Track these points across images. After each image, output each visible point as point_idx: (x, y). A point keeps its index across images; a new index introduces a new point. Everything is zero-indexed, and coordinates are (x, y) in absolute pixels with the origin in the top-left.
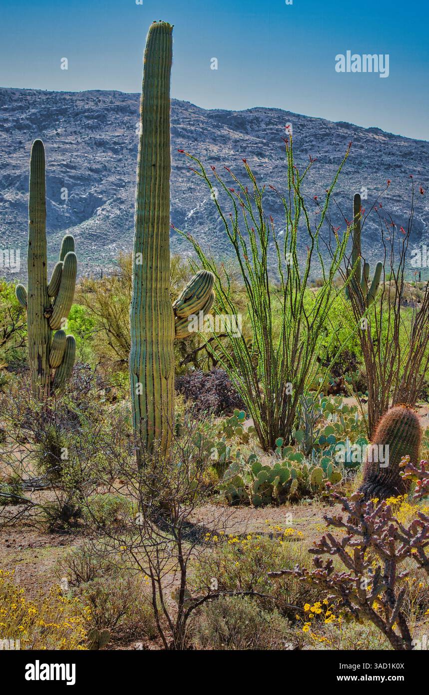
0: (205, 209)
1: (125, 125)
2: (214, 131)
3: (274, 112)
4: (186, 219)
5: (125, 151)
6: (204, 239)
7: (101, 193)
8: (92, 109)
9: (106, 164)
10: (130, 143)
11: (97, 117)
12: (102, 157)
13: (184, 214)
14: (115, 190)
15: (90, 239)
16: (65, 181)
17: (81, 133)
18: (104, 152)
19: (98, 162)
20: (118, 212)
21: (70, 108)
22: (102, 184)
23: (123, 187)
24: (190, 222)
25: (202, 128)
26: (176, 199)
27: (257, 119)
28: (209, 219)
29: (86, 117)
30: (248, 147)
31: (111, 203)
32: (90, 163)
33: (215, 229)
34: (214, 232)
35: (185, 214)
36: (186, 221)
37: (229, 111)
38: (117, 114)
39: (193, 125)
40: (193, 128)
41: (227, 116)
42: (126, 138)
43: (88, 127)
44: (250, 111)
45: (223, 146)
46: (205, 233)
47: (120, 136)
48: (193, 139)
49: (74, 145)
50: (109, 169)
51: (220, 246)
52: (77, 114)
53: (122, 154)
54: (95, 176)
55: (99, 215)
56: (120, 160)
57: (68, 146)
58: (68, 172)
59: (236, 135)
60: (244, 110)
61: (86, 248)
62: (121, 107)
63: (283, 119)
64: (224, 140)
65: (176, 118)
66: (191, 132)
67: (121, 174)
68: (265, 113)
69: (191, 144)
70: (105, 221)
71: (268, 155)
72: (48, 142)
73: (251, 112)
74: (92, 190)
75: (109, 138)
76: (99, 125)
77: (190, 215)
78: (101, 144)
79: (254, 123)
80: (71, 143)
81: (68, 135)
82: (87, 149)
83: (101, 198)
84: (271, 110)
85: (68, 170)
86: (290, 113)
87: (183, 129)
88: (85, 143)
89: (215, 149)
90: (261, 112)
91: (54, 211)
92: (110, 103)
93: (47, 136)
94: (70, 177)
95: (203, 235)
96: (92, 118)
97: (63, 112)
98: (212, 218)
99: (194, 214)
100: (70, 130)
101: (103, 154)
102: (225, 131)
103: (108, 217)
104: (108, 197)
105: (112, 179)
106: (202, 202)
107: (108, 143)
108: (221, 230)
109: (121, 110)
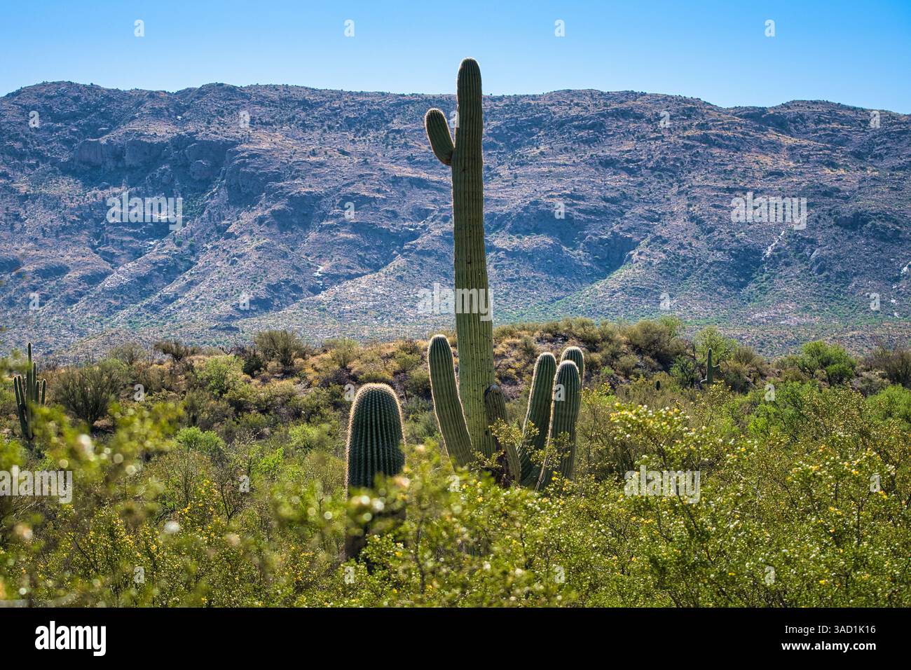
0: (789, 244)
1: (633, 135)
2: (758, 136)
3: (821, 105)
4: (763, 259)
5: (643, 171)
6: (798, 285)
7: (629, 231)
8: (581, 116)
9: (625, 191)
10: (649, 160)
11: (592, 127)
12: (617, 181)
13: (758, 253)
14: (648, 225)
15: (637, 295)
16: (575, 218)
17: (574, 150)
18: (615, 174)
19: (612, 189)
20: (663, 256)
21: (545, 116)
22: (626, 218)
23: (658, 220)
24: (771, 263)
25: (742, 133)
26: (741, 232)
27: (801, 116)
28: (797, 258)
29: (576, 127)
30: (812, 155)
31: (649, 244)
32: (601, 191)
33: (810, 270)
34: (810, 275)
35: (760, 252)
36: (764, 262)
37: (763, 108)
38: (618, 120)
39: (729, 129)
40: (730, 134)
41: (761, 115)
42: (641, 153)
43: (582, 141)
44: (786, 106)
45: (775, 156)
46: (797, 277)
47: (630, 151)
48: (734, 149)
49: (571, 168)
50: (630, 197)
51: (826, 293)
52: (562, 124)
53: (642, 175)
54: (614, 207)
55: (637, 262)
56: (641, 184)
57: (562, 169)
58: (576, 204)
59: (788, 140)
60: (778, 104)
61: (636, 307)
62: (621, 110)
63: (836, 115)
64: (774, 147)
65: (703, 122)
66: (729, 139)
67: (648, 202)
68: (809, 107)
69: (733, 156)
70: (648, 269)
71: (842, 165)
72: (531, 164)
73: (789, 108)
74: (615, 228)
75: (618, 154)
76: (598, 137)
77: (768, 254)
78: (608, 163)
79: (798, 122)
80: (566, 165)
81: (558, 154)
82: (591, 171)
83: (631, 238)
84: (815, 103)
85: (575, 202)
86: (842, 106)
87: (717, 135)
88: (586, 163)
89: (767, 161)
90: (802, 106)
91: (568, 260)
92: (605, 106)
93: (528, 157)
94: (580, 211)
95: (795, 280)
96: (585, 129)
97: (538, 123)
98: (802, 256)
99: (774, 251)
100: (558, 146)
101: (614, 177)
102: (772, 135)
103: (650, 263)
104: (639, 235)
105: (639, 210)
106: (779, 234)
107: (618, 161)
108: (820, 271)
109: (622, 114)
